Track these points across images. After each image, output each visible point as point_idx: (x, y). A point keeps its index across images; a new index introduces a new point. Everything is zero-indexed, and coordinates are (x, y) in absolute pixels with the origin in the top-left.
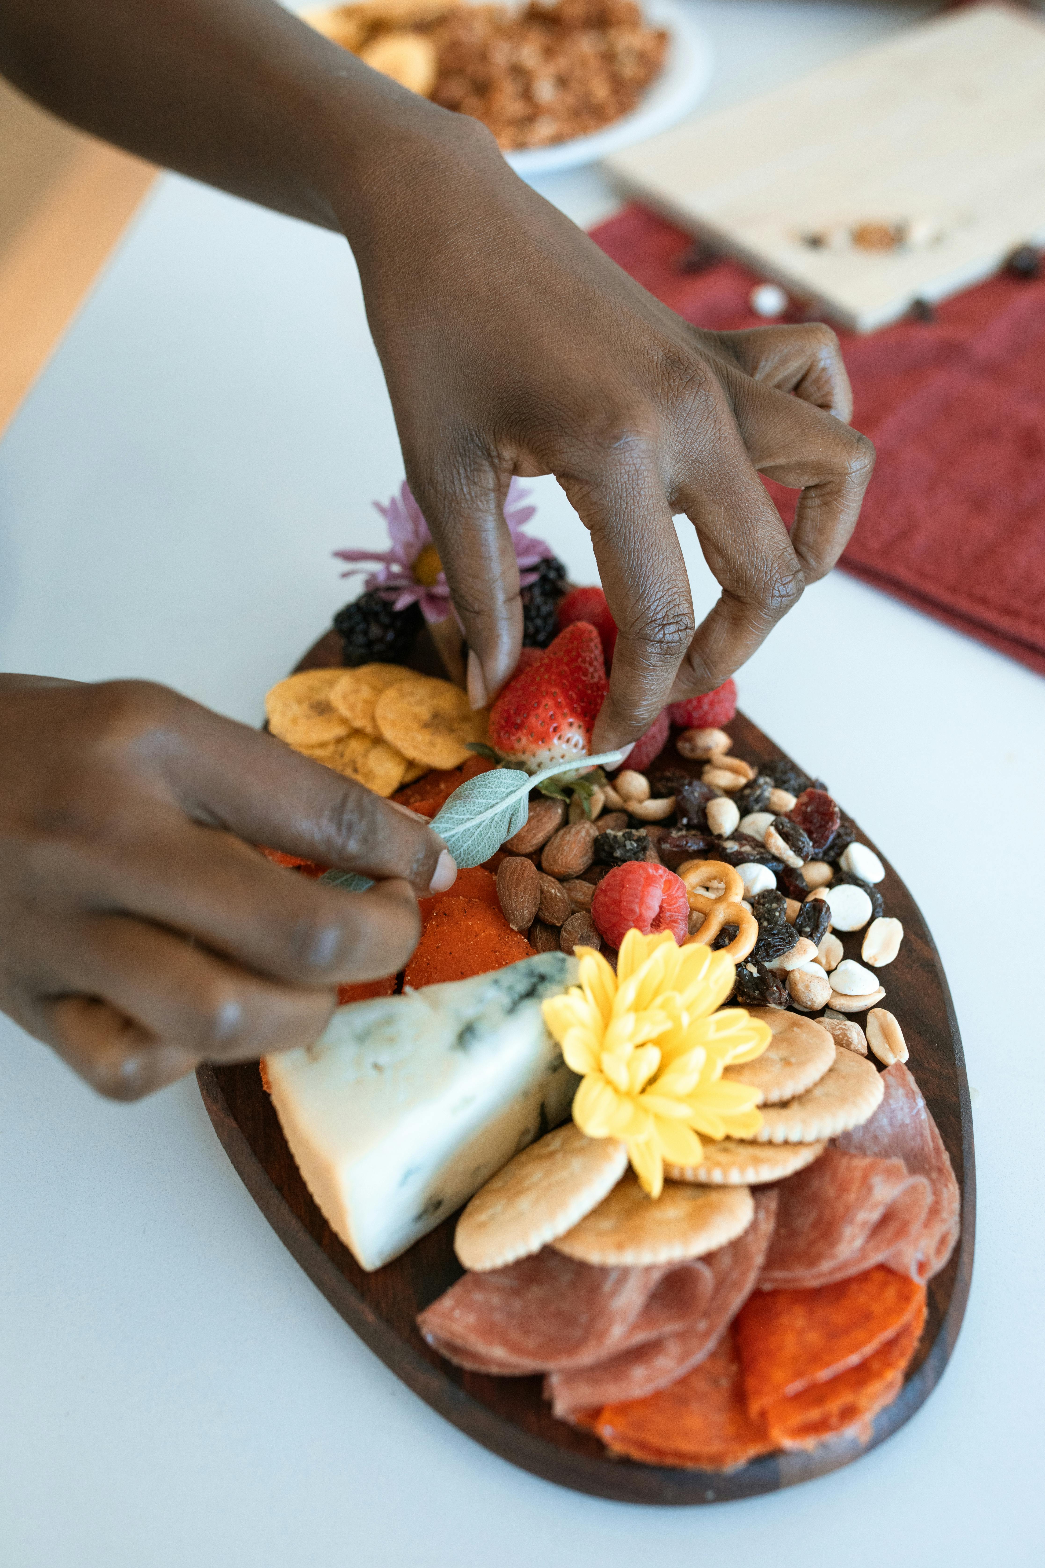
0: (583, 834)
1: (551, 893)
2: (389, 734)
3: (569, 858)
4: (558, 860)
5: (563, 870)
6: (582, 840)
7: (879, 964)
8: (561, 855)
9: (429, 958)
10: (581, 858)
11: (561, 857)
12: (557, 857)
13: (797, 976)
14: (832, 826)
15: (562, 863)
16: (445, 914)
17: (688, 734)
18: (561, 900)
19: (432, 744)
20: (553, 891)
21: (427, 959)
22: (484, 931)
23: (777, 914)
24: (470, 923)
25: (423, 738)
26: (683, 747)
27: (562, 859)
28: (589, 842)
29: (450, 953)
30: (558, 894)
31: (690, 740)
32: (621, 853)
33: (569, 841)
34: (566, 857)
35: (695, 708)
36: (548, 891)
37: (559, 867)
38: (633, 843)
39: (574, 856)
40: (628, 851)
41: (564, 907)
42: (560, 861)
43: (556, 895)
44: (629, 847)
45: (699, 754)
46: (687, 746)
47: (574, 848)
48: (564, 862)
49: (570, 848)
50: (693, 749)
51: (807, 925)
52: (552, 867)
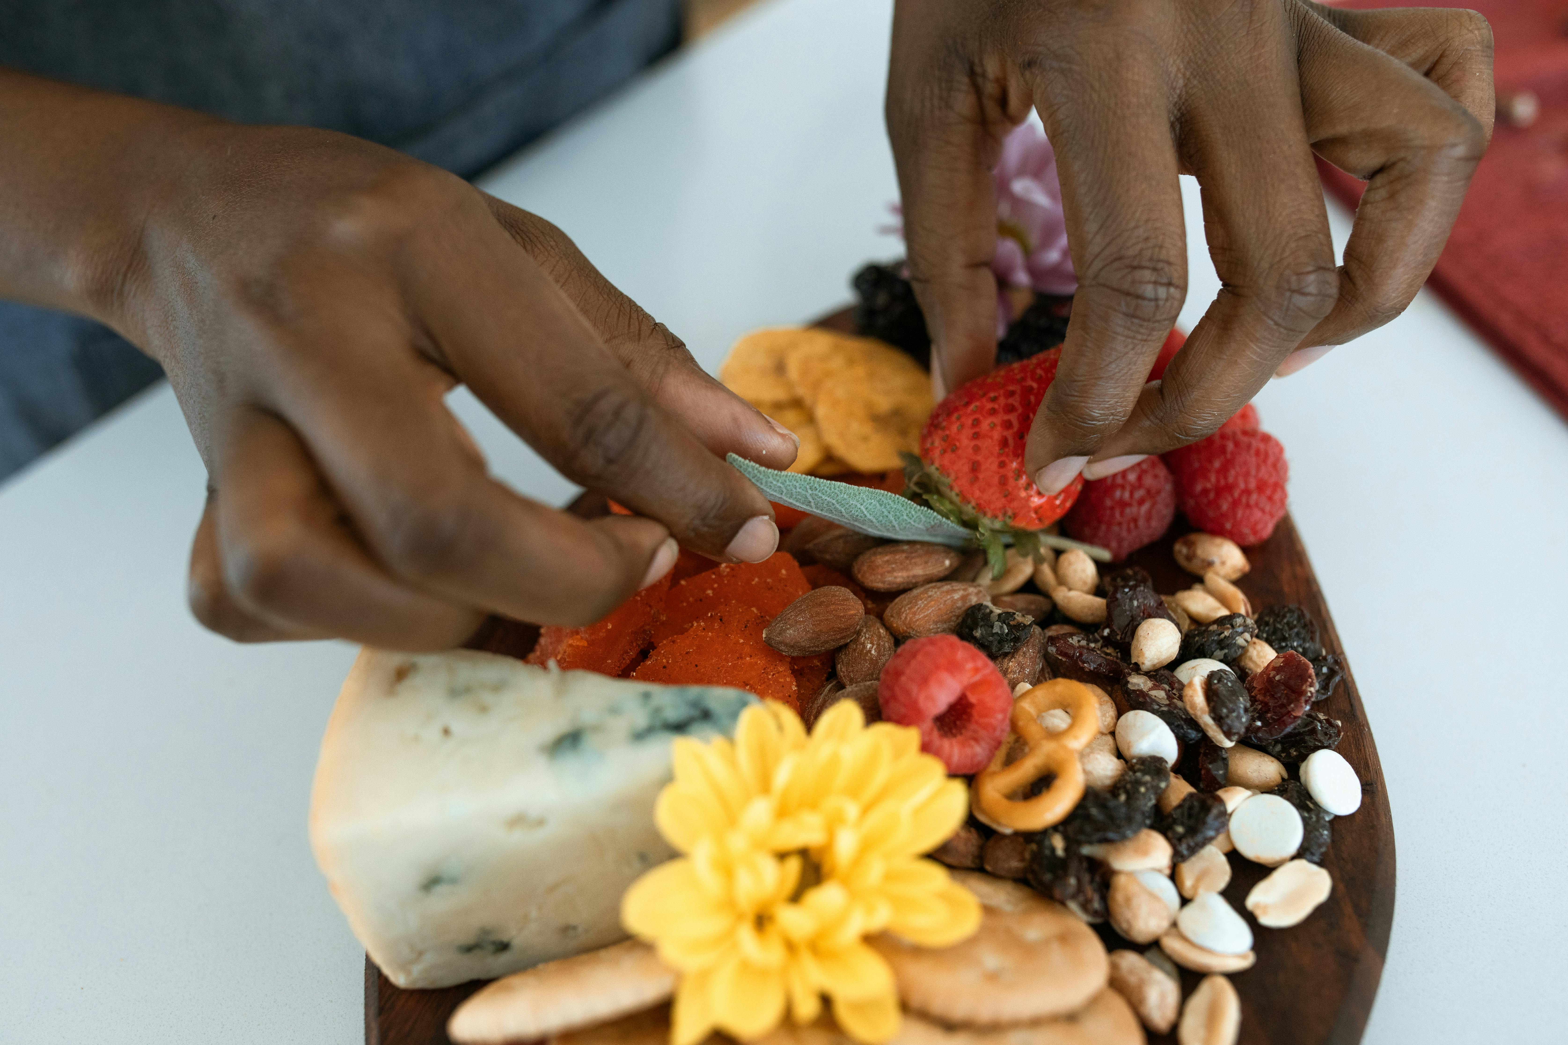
0: (956, 596)
1: (864, 647)
2: (821, 411)
3: (917, 617)
4: (903, 613)
5: (903, 628)
6: (949, 602)
7: (1267, 920)
8: (909, 609)
9: (670, 661)
10: (936, 623)
11: (908, 611)
12: (903, 609)
13: (1121, 881)
14: (1293, 710)
15: (906, 618)
16: (721, 620)
17: (1193, 537)
18: (871, 659)
19: (865, 439)
20: (869, 646)
21: (668, 662)
22: (751, 656)
23: (1143, 790)
24: (742, 641)
25: (858, 427)
26: (1180, 549)
27: (907, 615)
28: (959, 608)
29: (696, 666)
30: (873, 652)
31: (1191, 545)
32: (982, 634)
33: (930, 596)
34: (914, 614)
35: (1210, 503)
36: (863, 644)
37: (899, 623)
38: (1005, 626)
39: (925, 616)
40: (993, 635)
41: (869, 669)
42: (904, 615)
43: (870, 651)
44: (996, 630)
45: (1194, 566)
46: (1184, 550)
47: (932, 607)
48: (908, 618)
49: (926, 605)
50: (1190, 558)
51: (1182, 824)
52: (892, 619)
